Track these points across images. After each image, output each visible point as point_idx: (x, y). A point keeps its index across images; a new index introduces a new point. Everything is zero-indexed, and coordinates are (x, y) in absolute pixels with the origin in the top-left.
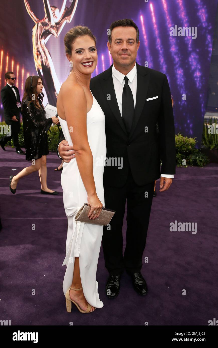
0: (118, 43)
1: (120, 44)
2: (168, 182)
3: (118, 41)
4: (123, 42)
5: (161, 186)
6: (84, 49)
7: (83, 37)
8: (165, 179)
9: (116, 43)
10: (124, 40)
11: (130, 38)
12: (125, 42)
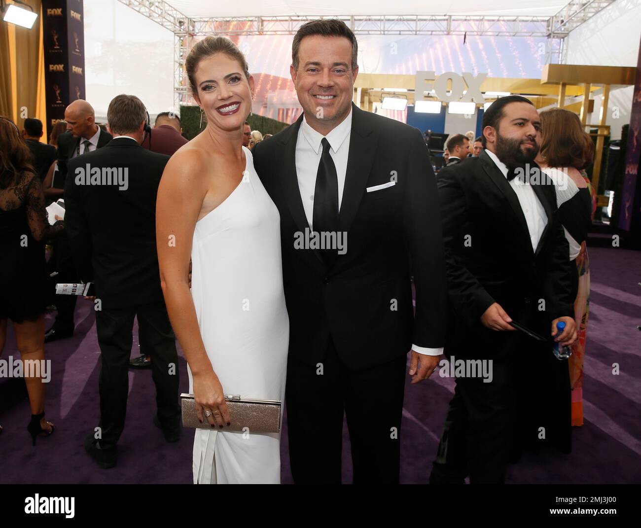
0: (313, 70)
1: (314, 73)
2: (425, 363)
3: (313, 67)
4: (322, 69)
5: (412, 371)
6: (216, 80)
7: (211, 57)
8: (419, 357)
9: (308, 70)
10: (324, 65)
11: (338, 61)
12: (326, 70)
